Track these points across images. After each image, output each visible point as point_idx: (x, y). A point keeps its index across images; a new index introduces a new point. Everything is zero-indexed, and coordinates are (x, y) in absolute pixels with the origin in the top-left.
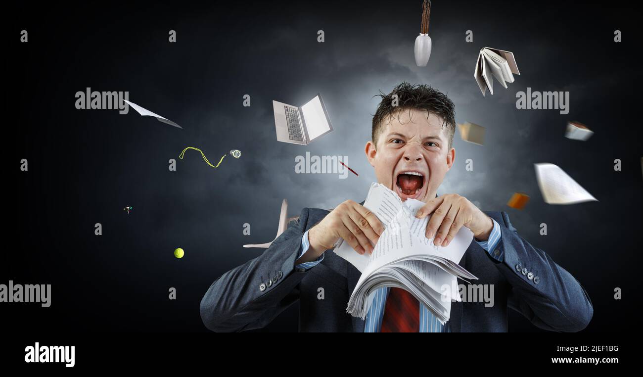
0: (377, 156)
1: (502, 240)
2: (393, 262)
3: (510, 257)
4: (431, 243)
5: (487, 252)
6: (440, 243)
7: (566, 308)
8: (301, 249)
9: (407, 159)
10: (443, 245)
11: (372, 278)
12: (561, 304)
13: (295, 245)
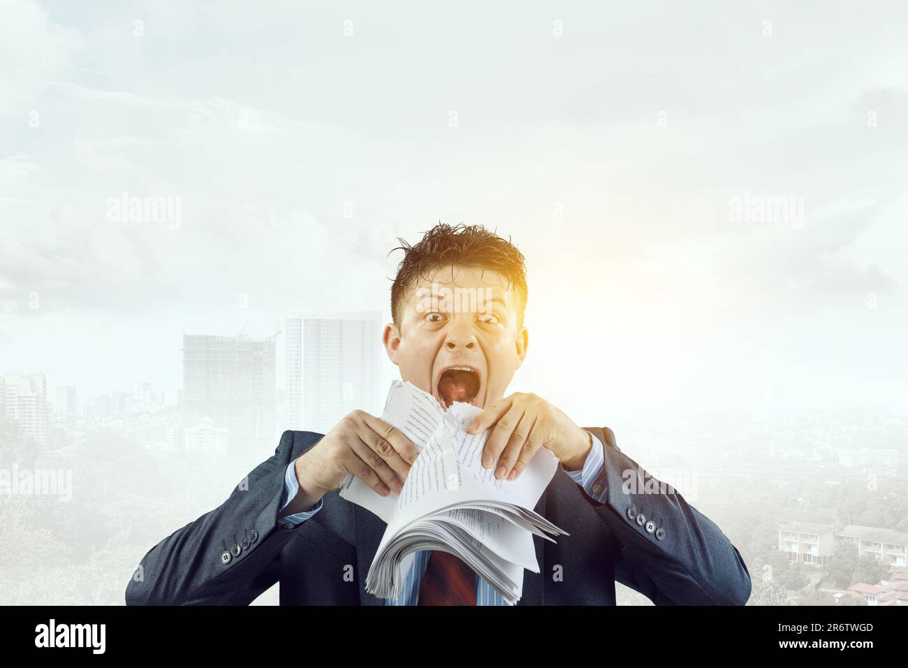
0: (402, 345)
1: (605, 470)
2: (433, 513)
3: (618, 497)
4: (491, 476)
5: (580, 487)
6: (505, 475)
7: (707, 579)
8: (285, 493)
9: (451, 345)
10: (509, 478)
11: (400, 539)
12: (700, 574)
13: (275, 486)
